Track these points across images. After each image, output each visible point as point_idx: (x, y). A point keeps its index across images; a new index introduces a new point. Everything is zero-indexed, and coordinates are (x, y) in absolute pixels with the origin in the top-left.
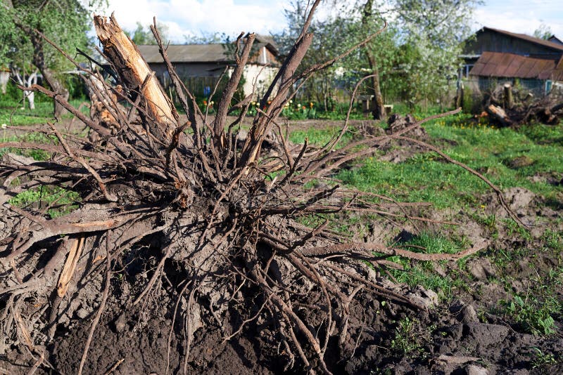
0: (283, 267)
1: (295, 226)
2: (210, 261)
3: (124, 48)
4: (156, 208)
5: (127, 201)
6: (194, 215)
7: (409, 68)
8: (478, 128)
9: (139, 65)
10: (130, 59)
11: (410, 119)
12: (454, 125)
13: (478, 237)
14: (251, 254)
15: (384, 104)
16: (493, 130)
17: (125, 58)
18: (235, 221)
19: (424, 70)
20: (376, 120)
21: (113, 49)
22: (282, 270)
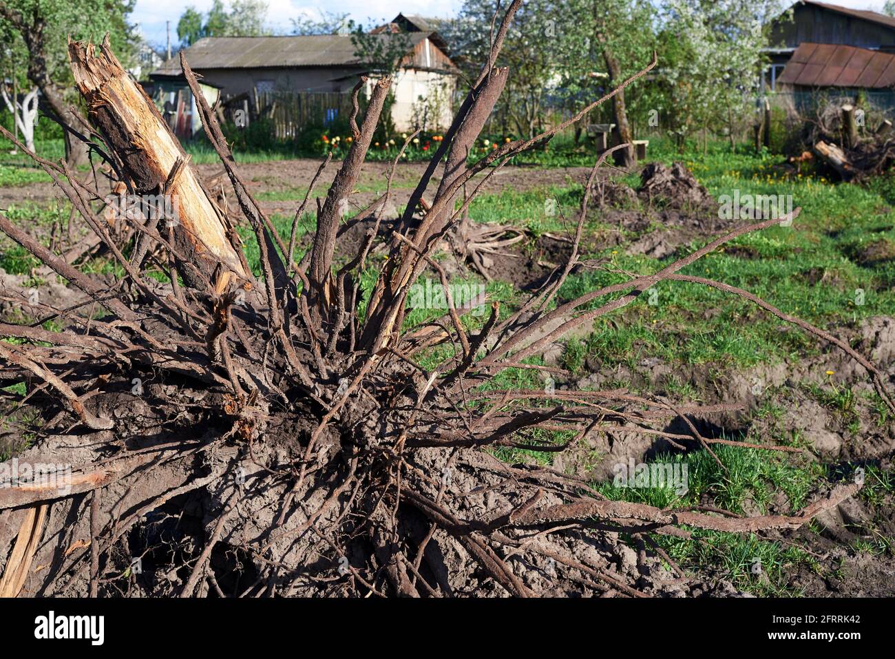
0: (451, 555)
1: (475, 464)
2: (304, 545)
3: (129, 109)
4: (192, 442)
5: (134, 430)
6: (270, 451)
7: (676, 75)
8: (798, 183)
9: (159, 142)
10: (141, 130)
11: (681, 171)
12: (755, 177)
13: (823, 432)
14: (385, 530)
15: (633, 137)
16: (823, 187)
17: (130, 129)
18: (354, 464)
19: (702, 78)
20: (620, 168)
21: (107, 110)
22: (448, 561)
